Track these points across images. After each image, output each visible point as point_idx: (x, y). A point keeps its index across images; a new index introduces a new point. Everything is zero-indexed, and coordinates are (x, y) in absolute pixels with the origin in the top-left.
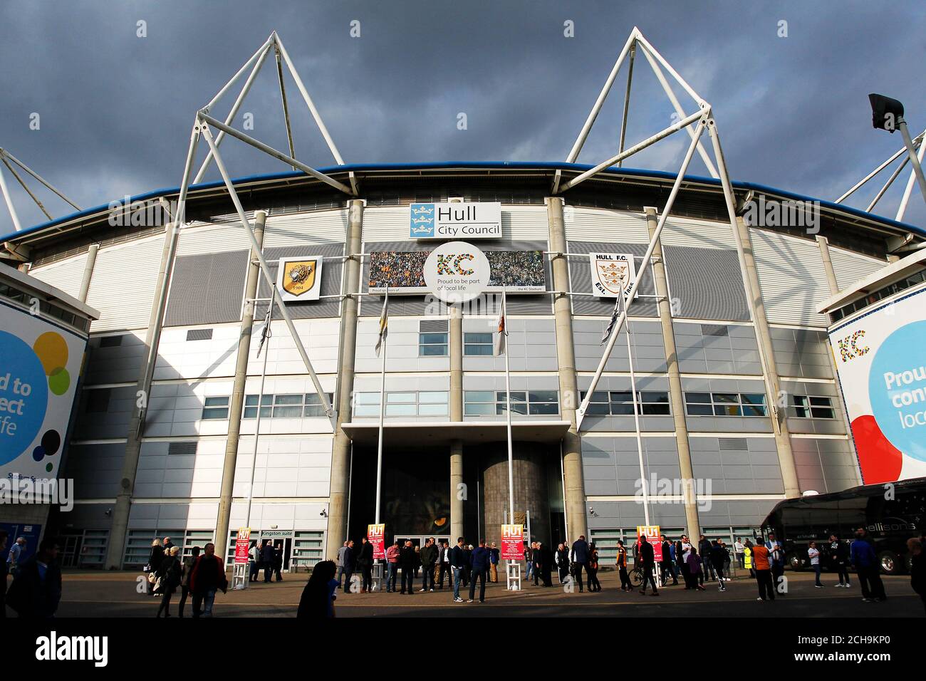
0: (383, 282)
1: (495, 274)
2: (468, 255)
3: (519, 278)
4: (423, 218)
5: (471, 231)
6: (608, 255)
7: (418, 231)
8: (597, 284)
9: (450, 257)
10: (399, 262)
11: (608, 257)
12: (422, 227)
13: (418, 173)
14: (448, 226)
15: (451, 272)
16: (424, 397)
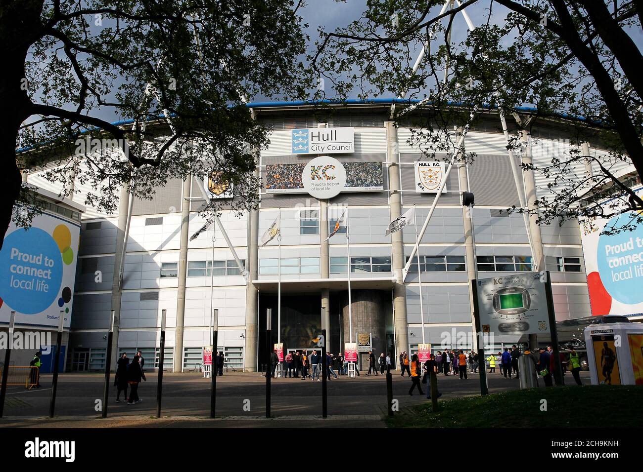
0: (275, 185)
1: (349, 178)
2: (331, 166)
3: (366, 181)
4: (300, 139)
5: (334, 148)
6: (427, 163)
7: (298, 149)
8: (419, 184)
9: (319, 167)
10: (286, 171)
11: (427, 165)
12: (300, 146)
13: (297, 108)
14: (318, 145)
15: (321, 178)
16: (303, 262)
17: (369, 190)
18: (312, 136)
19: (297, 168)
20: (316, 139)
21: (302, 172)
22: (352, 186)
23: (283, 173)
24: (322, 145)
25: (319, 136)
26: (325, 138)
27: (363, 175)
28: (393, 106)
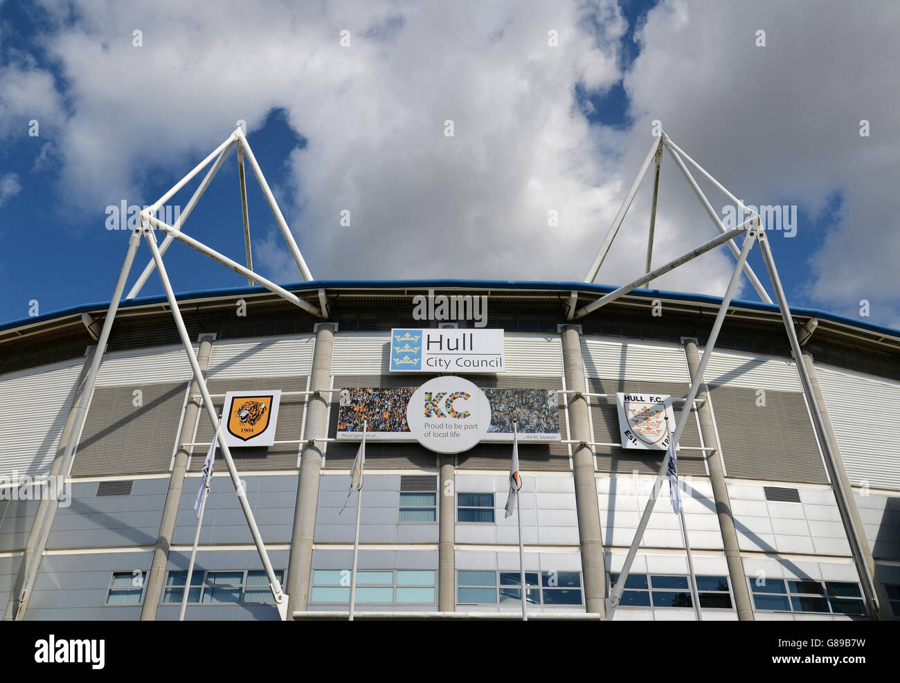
0: (356, 425)
1: (497, 417)
2: (463, 393)
3: (528, 423)
4: (407, 346)
5: (468, 363)
6: (639, 395)
7: (401, 362)
8: (627, 432)
9: (440, 396)
10: (377, 400)
11: (639, 399)
12: (406, 357)
13: (403, 292)
14: (439, 357)
15: (442, 414)
16: (404, 578)
17: (533, 439)
18: (429, 342)
19: (398, 396)
20: (435, 347)
21: (407, 402)
22: (501, 431)
23: (372, 402)
24: (447, 358)
25: (441, 342)
26: (453, 345)
27: (522, 412)
28: (574, 296)
